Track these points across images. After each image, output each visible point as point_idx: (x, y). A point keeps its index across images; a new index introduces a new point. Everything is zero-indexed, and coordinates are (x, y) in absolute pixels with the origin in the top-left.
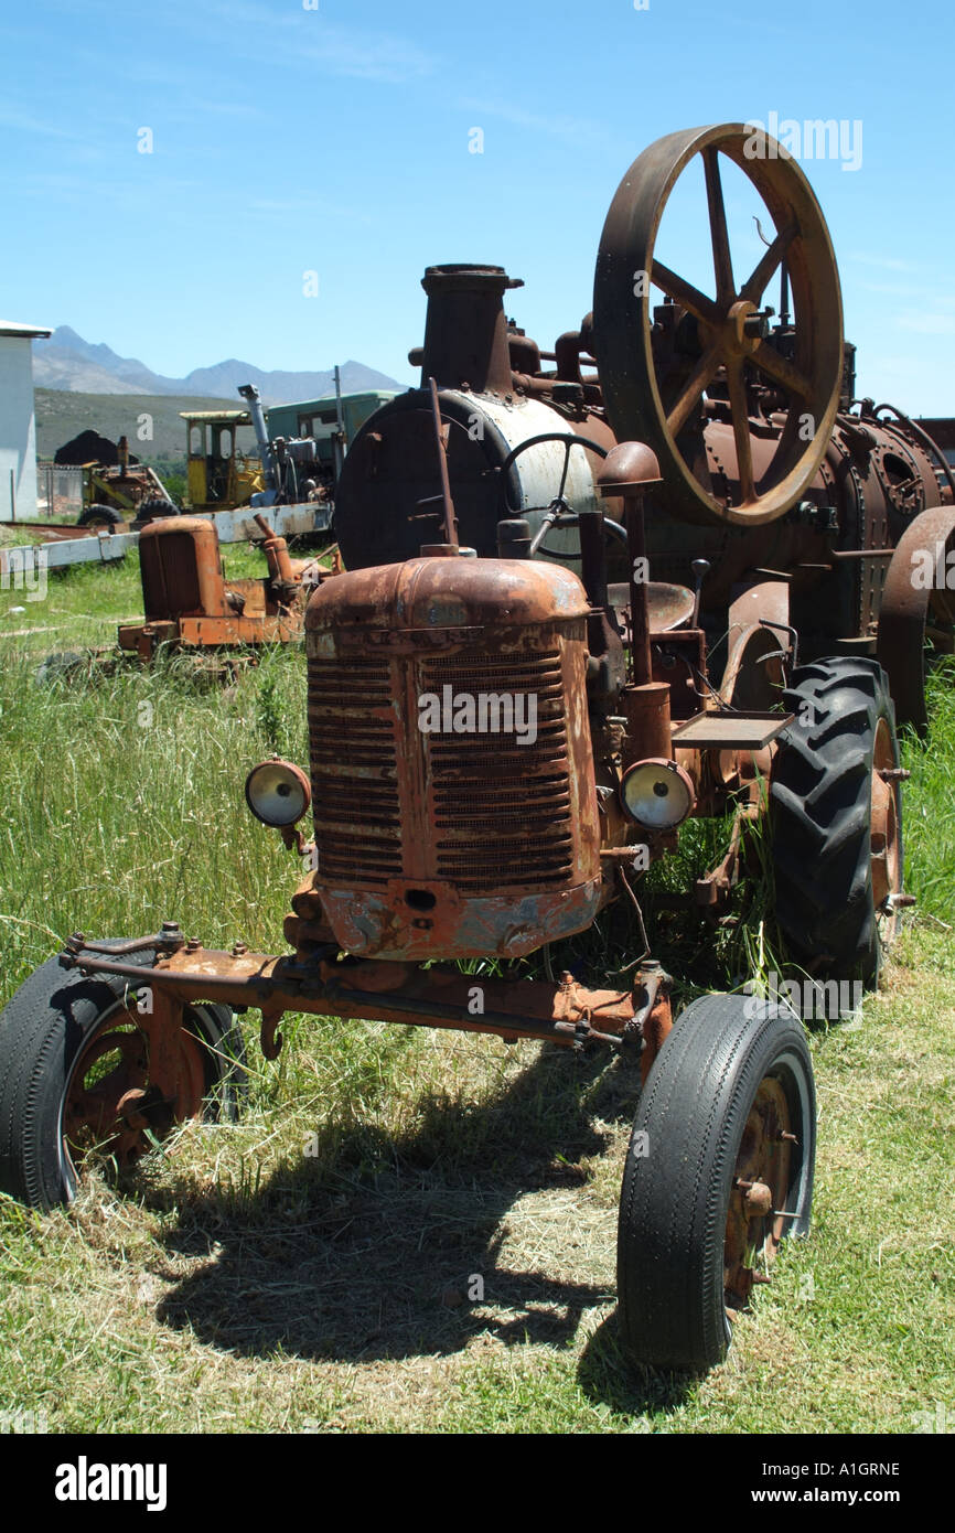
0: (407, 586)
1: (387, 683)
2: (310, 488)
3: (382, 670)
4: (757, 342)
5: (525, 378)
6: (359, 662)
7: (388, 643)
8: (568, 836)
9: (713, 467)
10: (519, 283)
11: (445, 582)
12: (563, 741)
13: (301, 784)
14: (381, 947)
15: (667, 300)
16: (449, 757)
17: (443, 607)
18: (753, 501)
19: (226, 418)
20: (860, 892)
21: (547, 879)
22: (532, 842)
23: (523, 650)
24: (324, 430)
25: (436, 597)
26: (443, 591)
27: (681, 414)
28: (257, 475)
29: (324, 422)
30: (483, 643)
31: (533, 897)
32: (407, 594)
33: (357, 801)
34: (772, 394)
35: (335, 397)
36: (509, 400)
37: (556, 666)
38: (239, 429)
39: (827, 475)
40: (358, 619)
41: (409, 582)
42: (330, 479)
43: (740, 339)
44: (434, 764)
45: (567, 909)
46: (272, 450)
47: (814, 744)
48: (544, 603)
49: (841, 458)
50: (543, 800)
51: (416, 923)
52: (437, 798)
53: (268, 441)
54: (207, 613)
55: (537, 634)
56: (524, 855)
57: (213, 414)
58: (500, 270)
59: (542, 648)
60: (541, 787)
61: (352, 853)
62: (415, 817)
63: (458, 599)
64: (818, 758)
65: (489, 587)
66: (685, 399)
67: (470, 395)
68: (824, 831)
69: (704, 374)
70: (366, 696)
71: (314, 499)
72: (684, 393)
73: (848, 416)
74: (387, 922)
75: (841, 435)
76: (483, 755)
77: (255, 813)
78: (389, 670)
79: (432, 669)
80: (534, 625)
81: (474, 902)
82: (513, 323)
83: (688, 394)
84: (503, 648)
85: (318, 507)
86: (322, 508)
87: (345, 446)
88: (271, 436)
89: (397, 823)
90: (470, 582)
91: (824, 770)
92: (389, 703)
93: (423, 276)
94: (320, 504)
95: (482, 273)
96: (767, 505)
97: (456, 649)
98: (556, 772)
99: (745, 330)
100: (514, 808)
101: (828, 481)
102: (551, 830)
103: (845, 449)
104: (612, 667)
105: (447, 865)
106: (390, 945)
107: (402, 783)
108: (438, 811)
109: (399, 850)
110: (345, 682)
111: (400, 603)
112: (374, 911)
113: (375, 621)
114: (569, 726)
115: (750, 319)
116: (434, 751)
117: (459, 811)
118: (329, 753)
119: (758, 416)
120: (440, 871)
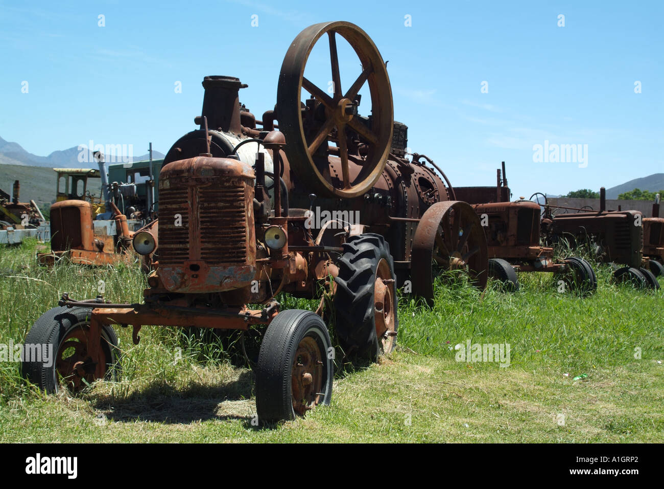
0: (195, 164)
1: (187, 195)
2: (132, 211)
3: (185, 191)
4: (351, 117)
5: (247, 129)
6: (177, 189)
7: (188, 181)
8: (245, 248)
9: (333, 174)
10: (246, 86)
11: (207, 163)
12: (244, 216)
13: (153, 239)
14: (180, 287)
15: (312, 97)
16: (206, 219)
17: (206, 170)
18: (349, 188)
19: (81, 173)
20: (368, 318)
21: (237, 262)
22: (233, 249)
23: (232, 185)
24: (140, 179)
25: (204, 167)
26: (206, 165)
27: (315, 146)
28: (98, 207)
29: (141, 175)
30: (219, 182)
31: (232, 267)
32: (194, 166)
33: (174, 236)
34: (366, 147)
35: (149, 161)
36: (239, 136)
37: (243, 191)
38: (89, 180)
39: (390, 184)
40: (178, 175)
41: (196, 162)
42: (144, 207)
43: (343, 115)
44: (201, 222)
45: (244, 273)
46: (110, 189)
47: (352, 261)
48: (239, 171)
49: (397, 176)
50: (236, 235)
51: (193, 276)
52: (202, 233)
53: (108, 184)
54: (85, 248)
55: (236, 180)
56: (230, 253)
57: (74, 170)
58: (237, 79)
59: (238, 185)
60: (236, 230)
61: (172, 254)
62: (194, 239)
63: (211, 168)
64: (353, 267)
65: (221, 165)
66: (317, 139)
67: (222, 133)
68: (354, 294)
69: (326, 129)
70: (179, 200)
71: (134, 218)
72: (317, 137)
73: (403, 159)
74: (183, 278)
75: (398, 166)
76: (218, 219)
77: (136, 251)
78: (188, 191)
79: (201, 190)
80: (236, 177)
81: (212, 268)
82: (244, 106)
83: (319, 137)
84: (225, 184)
85: (136, 222)
86: (138, 223)
87: (153, 188)
88: (111, 181)
89: (188, 242)
90: (215, 162)
91: (355, 271)
92: (187, 202)
93: (203, 80)
94: (138, 221)
95: (229, 80)
96: (355, 190)
97: (210, 184)
98: (241, 226)
99: (345, 111)
100: (228, 237)
101: (390, 187)
102: (239, 245)
103: (399, 173)
104: (265, 206)
105: (204, 256)
106: (183, 286)
107: (190, 228)
108: (202, 238)
109: (188, 252)
110: (172, 196)
111: (192, 168)
112: (178, 274)
113: (183, 175)
114: (246, 212)
115: (348, 106)
116: (201, 217)
117: (209, 237)
118: (165, 221)
119: (357, 155)
120: (202, 258)
